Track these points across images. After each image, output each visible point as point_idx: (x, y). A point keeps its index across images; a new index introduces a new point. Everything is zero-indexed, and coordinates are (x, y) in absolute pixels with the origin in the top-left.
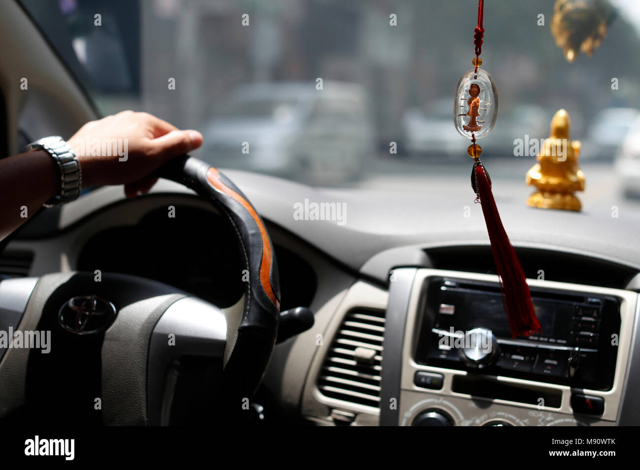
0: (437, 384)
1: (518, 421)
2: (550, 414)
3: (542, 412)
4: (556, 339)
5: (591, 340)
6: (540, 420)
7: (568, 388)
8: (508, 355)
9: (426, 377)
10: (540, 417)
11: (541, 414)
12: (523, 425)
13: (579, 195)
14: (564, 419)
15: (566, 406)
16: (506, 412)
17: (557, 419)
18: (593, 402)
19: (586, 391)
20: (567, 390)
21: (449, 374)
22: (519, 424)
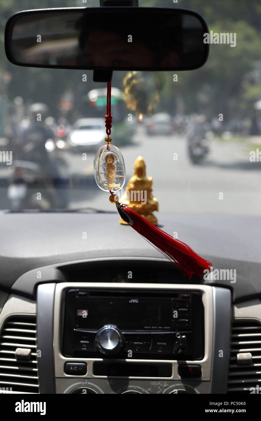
0: (82, 370)
1: (143, 390)
2: (165, 382)
3: (160, 382)
4: (163, 327)
5: (187, 325)
6: (159, 387)
7: (176, 361)
8: (131, 342)
9: (74, 366)
10: (159, 385)
11: (159, 383)
12: (148, 393)
13: (155, 213)
14: (175, 384)
15: (175, 375)
16: (134, 385)
17: (171, 384)
18: (194, 369)
19: (188, 362)
20: (175, 363)
21: (90, 361)
22: (145, 392)
